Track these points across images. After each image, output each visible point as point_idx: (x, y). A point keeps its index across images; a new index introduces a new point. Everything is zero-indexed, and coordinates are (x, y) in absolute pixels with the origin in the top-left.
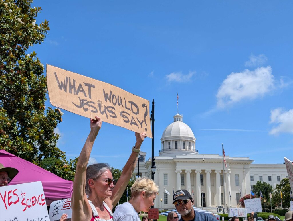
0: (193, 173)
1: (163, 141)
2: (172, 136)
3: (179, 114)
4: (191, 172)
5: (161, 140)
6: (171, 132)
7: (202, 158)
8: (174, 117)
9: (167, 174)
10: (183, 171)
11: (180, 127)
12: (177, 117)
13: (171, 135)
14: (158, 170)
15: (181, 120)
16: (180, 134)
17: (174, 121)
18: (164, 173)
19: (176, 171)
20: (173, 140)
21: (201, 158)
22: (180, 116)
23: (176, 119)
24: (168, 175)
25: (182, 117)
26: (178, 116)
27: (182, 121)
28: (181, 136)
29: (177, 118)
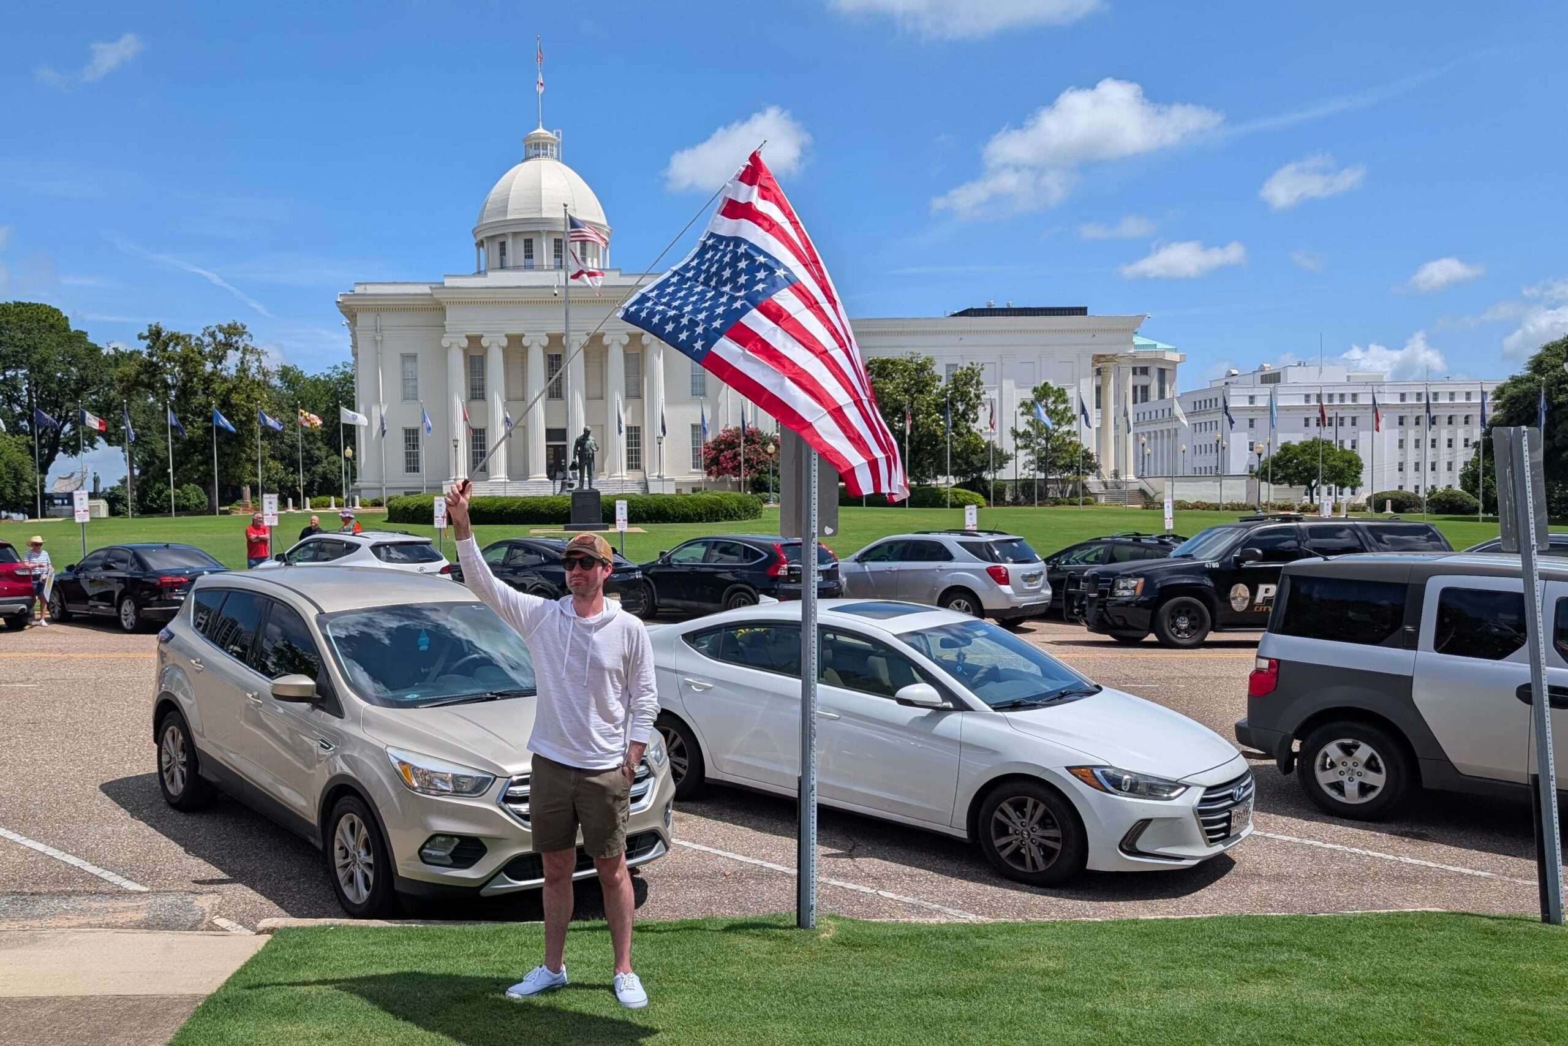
0: (515, 348)
1: (480, 238)
2: (509, 217)
3: (544, 129)
4: (504, 342)
5: (475, 236)
6: (508, 202)
7: (550, 284)
8: (524, 140)
9: (414, 357)
10: (474, 340)
11: (543, 181)
12: (536, 141)
13: (505, 212)
14: (378, 338)
15: (555, 154)
16: (541, 210)
17: (527, 159)
18: (405, 352)
19: (445, 343)
20: (515, 234)
21: (544, 287)
22: (550, 135)
23: (534, 149)
24: (419, 356)
25: (560, 140)
26: (538, 136)
27: (558, 159)
28: (544, 215)
29: (537, 146)
